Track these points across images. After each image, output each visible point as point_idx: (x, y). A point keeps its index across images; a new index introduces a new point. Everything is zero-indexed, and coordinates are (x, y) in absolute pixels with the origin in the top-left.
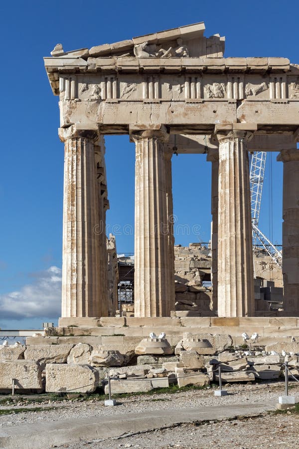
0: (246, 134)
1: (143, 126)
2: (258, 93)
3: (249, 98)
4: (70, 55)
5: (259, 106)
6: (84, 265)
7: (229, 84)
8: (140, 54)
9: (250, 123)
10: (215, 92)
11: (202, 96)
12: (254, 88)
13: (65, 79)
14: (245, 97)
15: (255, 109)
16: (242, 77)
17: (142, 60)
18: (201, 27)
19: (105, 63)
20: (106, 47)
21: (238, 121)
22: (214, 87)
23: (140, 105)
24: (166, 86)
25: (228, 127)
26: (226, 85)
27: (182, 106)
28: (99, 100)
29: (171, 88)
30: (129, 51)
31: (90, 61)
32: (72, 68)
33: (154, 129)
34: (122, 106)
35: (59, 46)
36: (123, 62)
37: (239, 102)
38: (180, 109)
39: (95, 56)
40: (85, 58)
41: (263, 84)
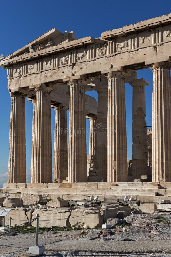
0: (77, 81)
1: (35, 85)
2: (82, 58)
3: (78, 61)
4: (6, 58)
5: (82, 65)
6: (13, 157)
7: (70, 56)
8: (31, 50)
9: (77, 76)
10: (63, 62)
11: (58, 65)
12: (80, 55)
13: (9, 69)
14: (76, 61)
15: (80, 67)
16: (75, 51)
17: (33, 54)
19: (18, 59)
20: (19, 51)
21: (73, 75)
22: (63, 59)
23: (34, 76)
24: (45, 63)
25: (68, 80)
26: (68, 57)
27: (50, 72)
28: (20, 76)
29: (47, 64)
30: (27, 50)
31: (14, 59)
32: (7, 64)
33: (39, 86)
34: (28, 78)
35: (2, 55)
36: (26, 56)
37: (74, 65)
38: (49, 74)
39: (15, 56)
40: (11, 58)
41: (84, 52)
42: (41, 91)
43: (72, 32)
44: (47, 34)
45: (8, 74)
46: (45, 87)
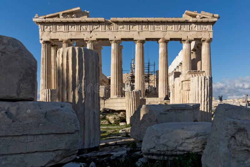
0: (93, 41)
1: (63, 39)
2: (97, 29)
3: (94, 30)
4: (40, 17)
5: (97, 33)
6: (45, 83)
7: (88, 26)
8: (61, 17)
9: (94, 38)
10: (84, 28)
11: (80, 30)
12: (96, 27)
13: (40, 25)
14: (93, 30)
15: (96, 34)
16: (92, 24)
17: (62, 19)
18: (79, 8)
19: (51, 20)
20: (51, 15)
21: (91, 37)
22: (84, 27)
23: (62, 33)
24: (70, 27)
25: (87, 40)
26: (87, 26)
27: (74, 33)
28: (50, 31)
29: (71, 27)
30: (58, 16)
31: (47, 19)
32: (41, 21)
33: (66, 40)
34: (57, 33)
35: (37, 15)
36: (56, 19)
37: (91, 32)
38: (74, 34)
39: (48, 18)
40: (45, 18)
41: (98, 26)
42: (67, 43)
43: (88, 12)
44: (74, 10)
45: (40, 28)
46: (70, 41)
